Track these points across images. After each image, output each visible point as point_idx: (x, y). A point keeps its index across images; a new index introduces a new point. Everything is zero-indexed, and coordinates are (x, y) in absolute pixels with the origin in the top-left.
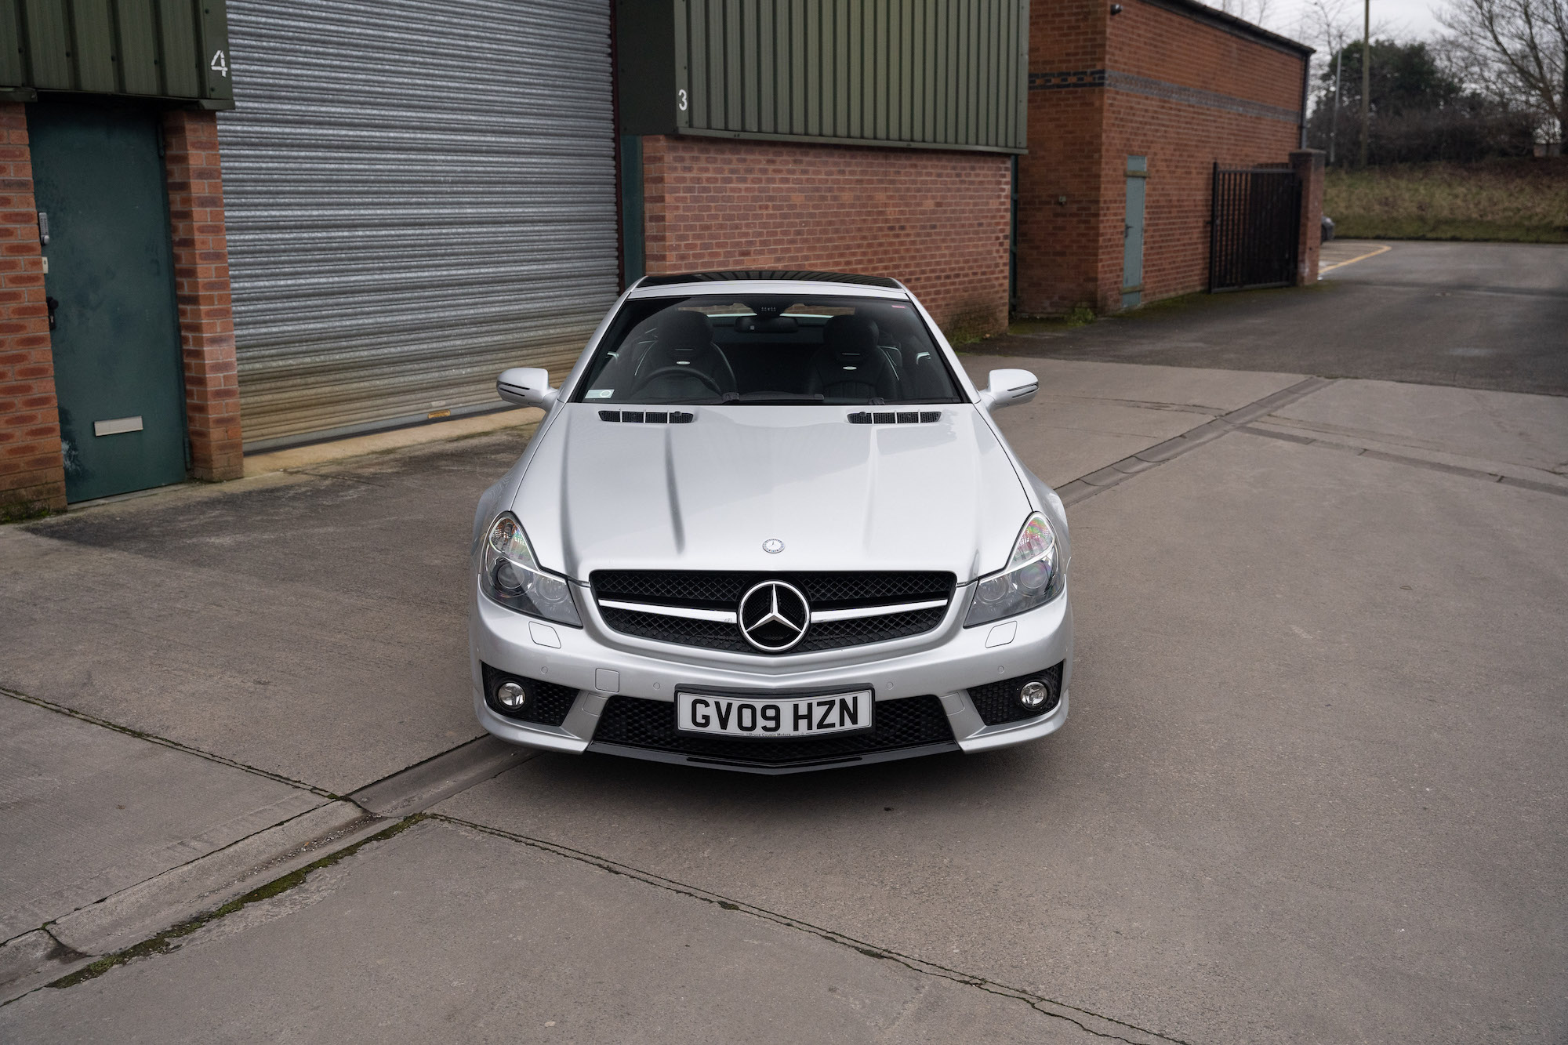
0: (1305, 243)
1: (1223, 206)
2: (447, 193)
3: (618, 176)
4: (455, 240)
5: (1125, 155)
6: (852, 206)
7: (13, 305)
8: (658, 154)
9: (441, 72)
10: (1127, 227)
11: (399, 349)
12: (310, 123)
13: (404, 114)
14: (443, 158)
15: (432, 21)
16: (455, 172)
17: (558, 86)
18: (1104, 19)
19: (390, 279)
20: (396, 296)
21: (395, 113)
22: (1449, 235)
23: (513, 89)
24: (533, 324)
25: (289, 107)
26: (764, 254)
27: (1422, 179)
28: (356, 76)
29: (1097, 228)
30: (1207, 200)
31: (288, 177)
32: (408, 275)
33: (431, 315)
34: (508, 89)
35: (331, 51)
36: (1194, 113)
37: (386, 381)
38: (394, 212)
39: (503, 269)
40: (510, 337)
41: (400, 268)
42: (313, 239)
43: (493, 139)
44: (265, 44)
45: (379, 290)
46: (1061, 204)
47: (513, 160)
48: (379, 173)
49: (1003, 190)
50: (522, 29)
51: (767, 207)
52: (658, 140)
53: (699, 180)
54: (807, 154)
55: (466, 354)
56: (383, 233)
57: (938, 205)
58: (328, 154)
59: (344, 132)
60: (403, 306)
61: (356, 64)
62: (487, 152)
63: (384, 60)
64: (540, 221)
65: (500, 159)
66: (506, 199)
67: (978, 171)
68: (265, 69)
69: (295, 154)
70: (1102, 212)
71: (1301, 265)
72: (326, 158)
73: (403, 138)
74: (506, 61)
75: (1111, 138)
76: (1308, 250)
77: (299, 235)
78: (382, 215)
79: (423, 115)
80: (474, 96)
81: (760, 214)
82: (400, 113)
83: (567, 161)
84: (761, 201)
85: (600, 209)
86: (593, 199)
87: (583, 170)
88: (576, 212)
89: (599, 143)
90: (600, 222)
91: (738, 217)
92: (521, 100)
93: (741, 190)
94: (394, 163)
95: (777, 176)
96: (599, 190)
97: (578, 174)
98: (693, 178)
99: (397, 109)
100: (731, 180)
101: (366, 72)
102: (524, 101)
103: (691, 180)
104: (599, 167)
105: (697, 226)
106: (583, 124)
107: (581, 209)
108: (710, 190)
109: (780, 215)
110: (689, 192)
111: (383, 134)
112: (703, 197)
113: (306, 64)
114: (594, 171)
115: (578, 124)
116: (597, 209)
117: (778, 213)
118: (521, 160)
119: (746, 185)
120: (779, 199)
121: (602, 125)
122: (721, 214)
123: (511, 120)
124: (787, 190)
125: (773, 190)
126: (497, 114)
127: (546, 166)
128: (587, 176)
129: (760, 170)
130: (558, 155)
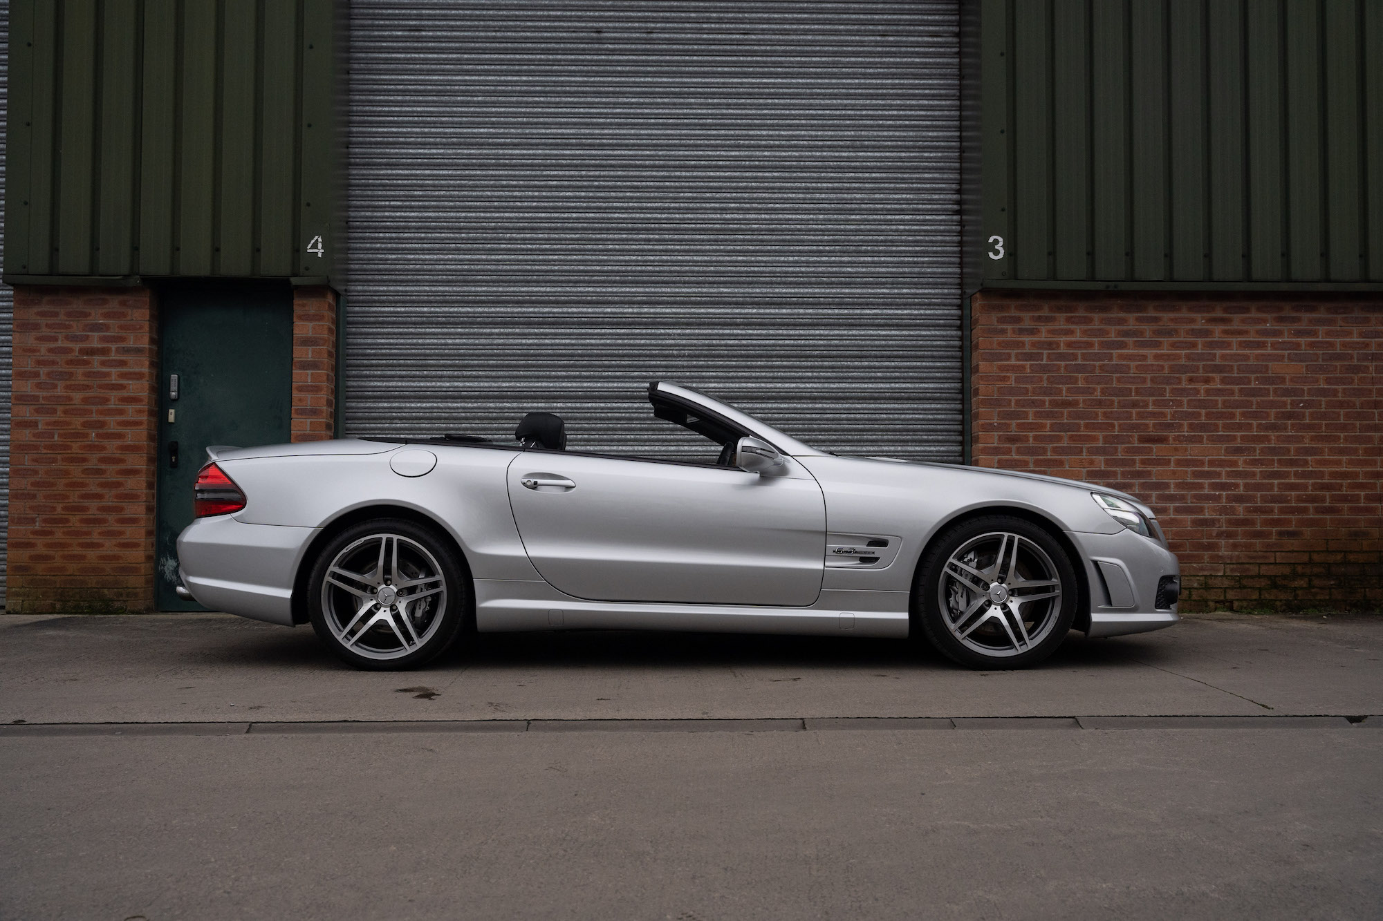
2: (683, 367)
7: (118, 443)
12: (508, 302)
13: (628, 290)
14: (679, 331)
15: (675, 198)
16: (695, 345)
17: (866, 252)
23: (791, 259)
25: (484, 289)
26: (1200, 442)
28: (571, 257)
31: (477, 352)
34: (782, 259)
35: (540, 236)
38: (606, 385)
41: (612, 441)
42: (500, 408)
43: (754, 311)
44: (464, 235)
47: (785, 332)
48: (589, 347)
50: (808, 196)
51: (1208, 380)
52: (977, 300)
56: (590, 405)
58: (527, 331)
59: (547, 310)
61: (570, 246)
63: (607, 240)
65: (764, 332)
66: (772, 374)
68: (461, 257)
69: (488, 331)
72: (525, 334)
73: (625, 313)
74: (782, 230)
77: (484, 405)
79: (653, 289)
80: (731, 269)
81: (1191, 389)
82: (623, 290)
83: (875, 332)
84: (1193, 372)
85: (931, 385)
86: (920, 375)
87: (903, 342)
88: (888, 389)
89: (932, 312)
90: (930, 401)
91: (1138, 392)
92: (803, 269)
93: (1145, 357)
94: (610, 337)
95: (1234, 340)
96: (931, 364)
97: (892, 346)
98: (1039, 342)
99: (620, 285)
100: (1123, 345)
101: (583, 253)
102: (808, 269)
103: (1034, 344)
104: (931, 338)
105: (1044, 402)
106: (905, 291)
107: (897, 385)
108: (1075, 357)
109: (1241, 390)
110: (1030, 360)
111: (597, 310)
112: (1059, 366)
113: (509, 250)
114: (921, 342)
115: (896, 291)
116: (926, 386)
117: (1236, 388)
118: (797, 332)
119: (1159, 352)
120: (1238, 369)
121: (940, 291)
122: (1099, 387)
123: (784, 290)
124: (1258, 357)
125: (1223, 357)
126: (765, 285)
127: (839, 338)
128: (908, 349)
129: (1193, 332)
130: (860, 325)
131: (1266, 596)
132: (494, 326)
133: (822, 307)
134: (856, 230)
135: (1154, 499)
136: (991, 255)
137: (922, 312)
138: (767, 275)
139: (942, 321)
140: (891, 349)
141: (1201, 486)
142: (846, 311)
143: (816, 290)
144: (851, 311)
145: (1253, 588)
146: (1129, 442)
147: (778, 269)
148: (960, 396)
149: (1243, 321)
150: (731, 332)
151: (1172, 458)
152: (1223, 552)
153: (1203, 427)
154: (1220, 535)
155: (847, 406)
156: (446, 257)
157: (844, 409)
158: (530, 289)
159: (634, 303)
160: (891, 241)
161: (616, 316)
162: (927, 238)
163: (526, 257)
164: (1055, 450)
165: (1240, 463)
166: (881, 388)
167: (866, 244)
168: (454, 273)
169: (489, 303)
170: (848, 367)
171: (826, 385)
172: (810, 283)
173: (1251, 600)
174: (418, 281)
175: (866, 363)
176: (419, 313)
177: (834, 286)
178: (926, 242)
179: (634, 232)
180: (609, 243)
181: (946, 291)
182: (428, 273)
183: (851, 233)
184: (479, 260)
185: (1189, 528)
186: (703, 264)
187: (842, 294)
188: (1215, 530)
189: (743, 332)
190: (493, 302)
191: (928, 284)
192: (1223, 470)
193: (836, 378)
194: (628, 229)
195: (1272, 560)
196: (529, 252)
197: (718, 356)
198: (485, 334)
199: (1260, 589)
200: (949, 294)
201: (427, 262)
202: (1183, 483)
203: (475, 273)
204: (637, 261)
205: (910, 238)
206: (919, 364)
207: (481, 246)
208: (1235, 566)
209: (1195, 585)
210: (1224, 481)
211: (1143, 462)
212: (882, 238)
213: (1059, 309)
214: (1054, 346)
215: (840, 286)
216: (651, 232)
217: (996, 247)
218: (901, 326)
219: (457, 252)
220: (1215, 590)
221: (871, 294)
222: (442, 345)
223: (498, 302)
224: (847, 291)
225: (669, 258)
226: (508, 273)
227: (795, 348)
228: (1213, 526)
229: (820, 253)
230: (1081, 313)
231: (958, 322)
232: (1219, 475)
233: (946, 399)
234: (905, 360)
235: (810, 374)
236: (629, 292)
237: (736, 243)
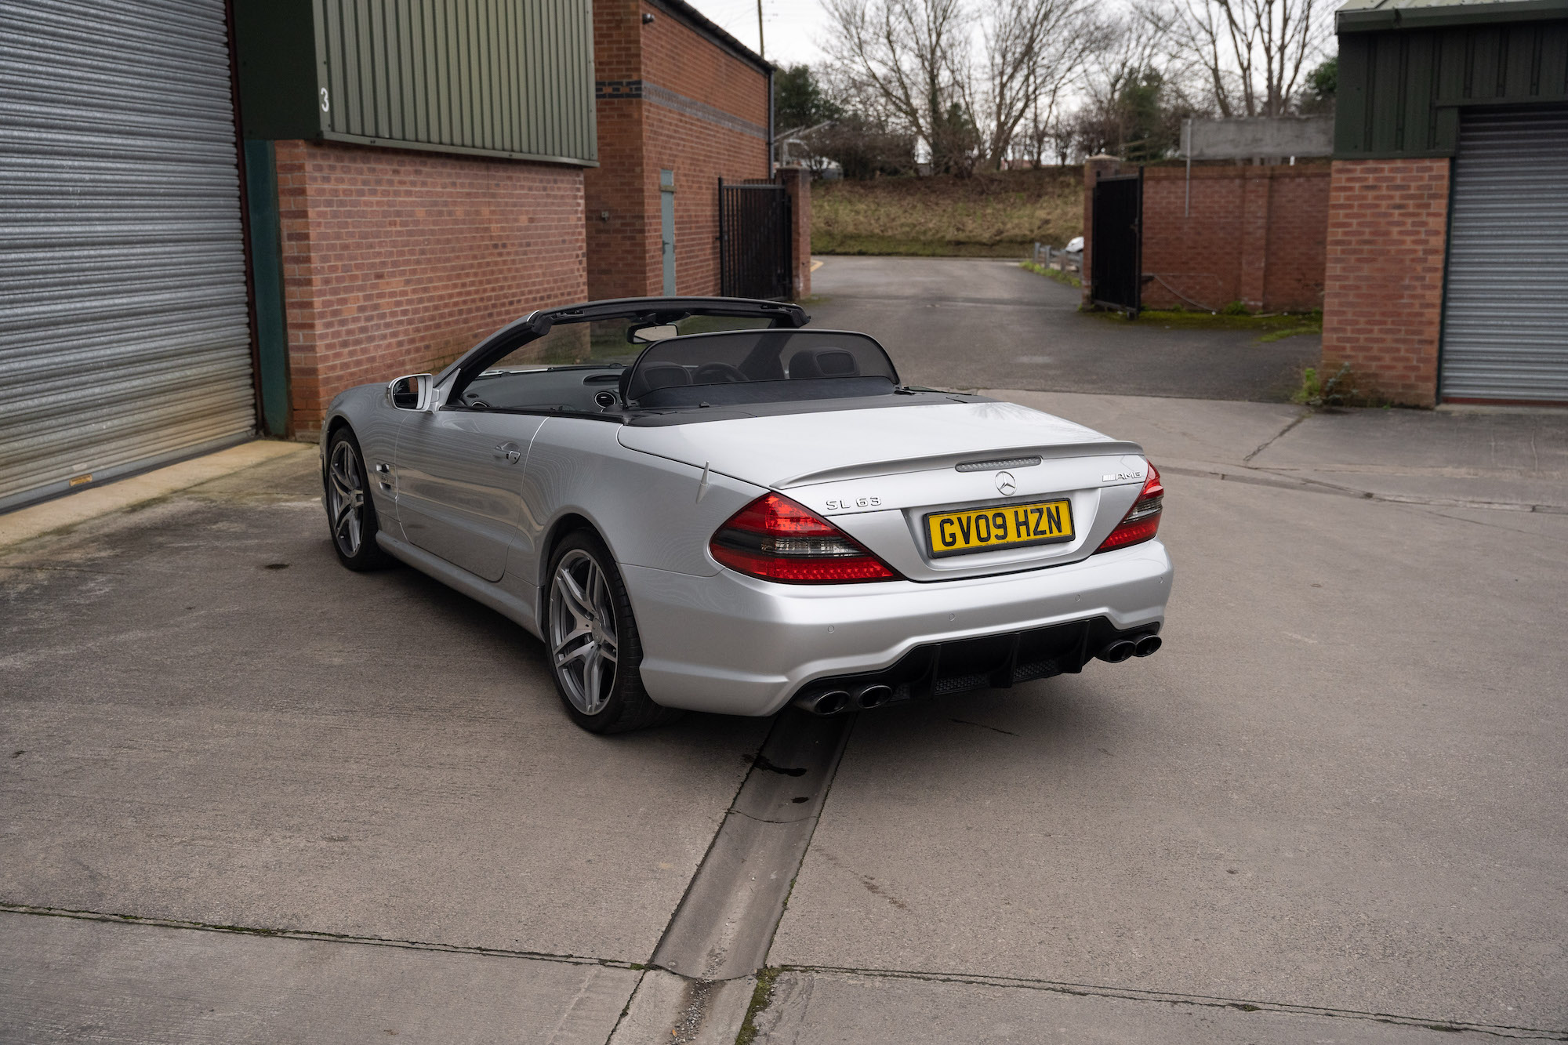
0: (798, 259)
1: (728, 221)
2: (76, 207)
3: (243, 187)
4: (88, 265)
5: (659, 169)
6: (464, 222)
8: (296, 162)
9: (62, 58)
10: (664, 243)
11: (36, 402)
13: (27, 108)
14: (70, 163)
16: (83, 181)
17: (179, 79)
18: (638, 27)
19: (22, 315)
20: (29, 335)
21: (18, 107)
22: (856, 249)
23: (135, 82)
24: (169, 364)
26: (395, 277)
27: (824, 196)
29: (643, 245)
30: (714, 216)
32: (42, 309)
33: (67, 358)
34: (130, 81)
36: (702, 127)
37: (25, 443)
38: (23, 230)
39: (136, 299)
40: (148, 380)
41: (32, 300)
43: (120, 141)
45: (12, 329)
46: (604, 219)
47: (140, 167)
49: (578, 205)
51: (395, 224)
52: (297, 146)
53: (336, 193)
54: (425, 164)
55: (105, 404)
56: (13, 256)
57: (531, 220)
60: (37, 348)
62: (114, 157)
64: (170, 241)
65: (127, 166)
66: (135, 215)
67: (560, 185)
70: (647, 228)
71: (795, 280)
73: (28, 138)
74: (126, 47)
75: (650, 151)
76: (801, 265)
78: (11, 234)
79: (46, 110)
80: (98, 89)
81: (390, 231)
84: (390, 217)
91: (372, 235)
93: (372, 204)
94: (20, 168)
95: (402, 189)
98: (331, 190)
100: (364, 193)
102: (147, 95)
105: (337, 245)
108: (346, 204)
109: (407, 232)
110: (329, 207)
117: (405, 230)
119: (377, 199)
120: (405, 214)
121: (224, 127)
122: (357, 231)
124: (411, 204)
125: (400, 204)
129: (388, 182)
134: (172, 55)
135: (382, 327)
136: (322, 107)
138: (123, 99)
141: (397, 314)
146: (371, 279)
147: (129, 93)
151: (387, 291)
153: (396, 264)
155: (183, 248)
165: (409, 292)
172: (150, 111)
181: (228, 127)
186: (78, 81)
189: (115, 166)
200: (230, 131)
202: (392, 311)
204: (30, 71)
211: (377, 296)
213: (338, 160)
217: (324, 99)
227: (148, 185)
230: (346, 164)
231: (237, 161)
232: (403, 303)
235: (159, 214)
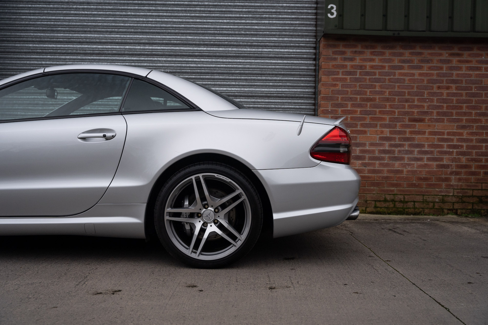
12: (75, 42)
13: (138, 36)
14: (165, 59)
16: (173, 67)
17: (266, 18)
23: (225, 21)
26: (442, 122)
28: (107, 19)
34: (221, 21)
43: (205, 49)
44: (51, 6)
47: (221, 60)
53: (361, 67)
59: (95, 46)
61: (108, 13)
63: (128, 9)
64: (241, 96)
65: (210, 60)
66: (214, 83)
68: (50, 17)
69: (64, 57)
79: (151, 37)
80: (192, 26)
81: (438, 93)
82: (135, 36)
83: (269, 61)
84: (440, 83)
85: (299, 90)
86: (292, 84)
87: (284, 67)
88: (275, 91)
89: (300, 51)
90: (298, 99)
91: (409, 94)
92: (231, 27)
93: (413, 75)
94: (128, 61)
95: (464, 66)
96: (299, 79)
97: (278, 69)
98: (355, 65)
99: (134, 34)
100: (401, 68)
101: (114, 16)
102: (234, 27)
103: (352, 66)
104: (299, 65)
105: (357, 98)
106: (286, 39)
107: (280, 90)
108: (375, 74)
109: (466, 94)
110: (350, 75)
111: (121, 47)
112: (366, 79)
113: (76, 14)
114: (294, 67)
115: (281, 39)
116: (296, 90)
117: (464, 92)
118: (227, 60)
119: (421, 72)
120: (466, 82)
121: (305, 39)
122: (387, 91)
123: (221, 38)
124: (477, 75)
125: (458, 75)
126: (211, 35)
127: (250, 64)
128: (287, 70)
129: (441, 61)
130: (262, 57)
131: (476, 207)
132: (67, 55)
133: (241, 47)
134: (261, 6)
135: (416, 153)
136: (329, 15)
137: (295, 50)
138: (212, 29)
139: (305, 56)
140: (278, 70)
141: (442, 146)
142: (254, 50)
143: (238, 38)
144: (257, 50)
145: (469, 203)
146: (403, 121)
147: (218, 27)
148: (314, 96)
149: (469, 55)
150: (193, 60)
151: (427, 131)
152: (453, 183)
153: (445, 114)
154: (452, 173)
155: (253, 100)
156: (42, 17)
157: (252, 102)
158: (86, 35)
159: (141, 43)
160: (279, 12)
161: (131, 50)
162: (298, 11)
163: (84, 18)
164: (362, 125)
165: (465, 134)
166: (272, 91)
167: (266, 14)
168: (46, 26)
169: (64, 42)
170: (254, 80)
171: (242, 89)
172: (235, 34)
173: (467, 209)
174: (27, 30)
175: (264, 78)
176: (27, 47)
177: (248, 36)
178: (298, 13)
179: (142, 6)
180: (128, 11)
181: (308, 40)
182: (33, 26)
183: (258, 8)
184: (59, 19)
185: (435, 169)
186: (178, 23)
187: (252, 40)
188: (449, 170)
189: (199, 60)
190: (67, 42)
191: (298, 35)
192: (455, 138)
193: (248, 85)
194: (139, 4)
195: (480, 188)
196: (86, 16)
197: (185, 73)
198: (63, 59)
199: (473, 203)
200: (309, 41)
201: (32, 20)
202: (432, 144)
203: (57, 26)
204: (143, 21)
205: (289, 11)
206: (292, 78)
207: (60, 12)
208: (459, 190)
209: (437, 200)
210: (455, 143)
211: (411, 133)
212: (274, 10)
213: (367, 47)
214: (364, 68)
215: (251, 36)
216: (151, 6)
217: (332, 11)
218: (283, 58)
219: (48, 15)
220: (448, 203)
221: (267, 40)
222: (39, 64)
223: (69, 42)
224: (255, 39)
225: (160, 20)
226: (75, 27)
227: (226, 69)
228: (448, 169)
229: (241, 18)
230: (379, 50)
231: (314, 56)
232: (452, 140)
233: (306, 98)
234: (285, 76)
235: (234, 83)
236: (138, 38)
237: (196, 12)
